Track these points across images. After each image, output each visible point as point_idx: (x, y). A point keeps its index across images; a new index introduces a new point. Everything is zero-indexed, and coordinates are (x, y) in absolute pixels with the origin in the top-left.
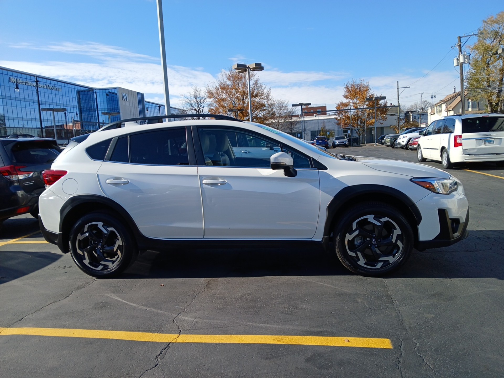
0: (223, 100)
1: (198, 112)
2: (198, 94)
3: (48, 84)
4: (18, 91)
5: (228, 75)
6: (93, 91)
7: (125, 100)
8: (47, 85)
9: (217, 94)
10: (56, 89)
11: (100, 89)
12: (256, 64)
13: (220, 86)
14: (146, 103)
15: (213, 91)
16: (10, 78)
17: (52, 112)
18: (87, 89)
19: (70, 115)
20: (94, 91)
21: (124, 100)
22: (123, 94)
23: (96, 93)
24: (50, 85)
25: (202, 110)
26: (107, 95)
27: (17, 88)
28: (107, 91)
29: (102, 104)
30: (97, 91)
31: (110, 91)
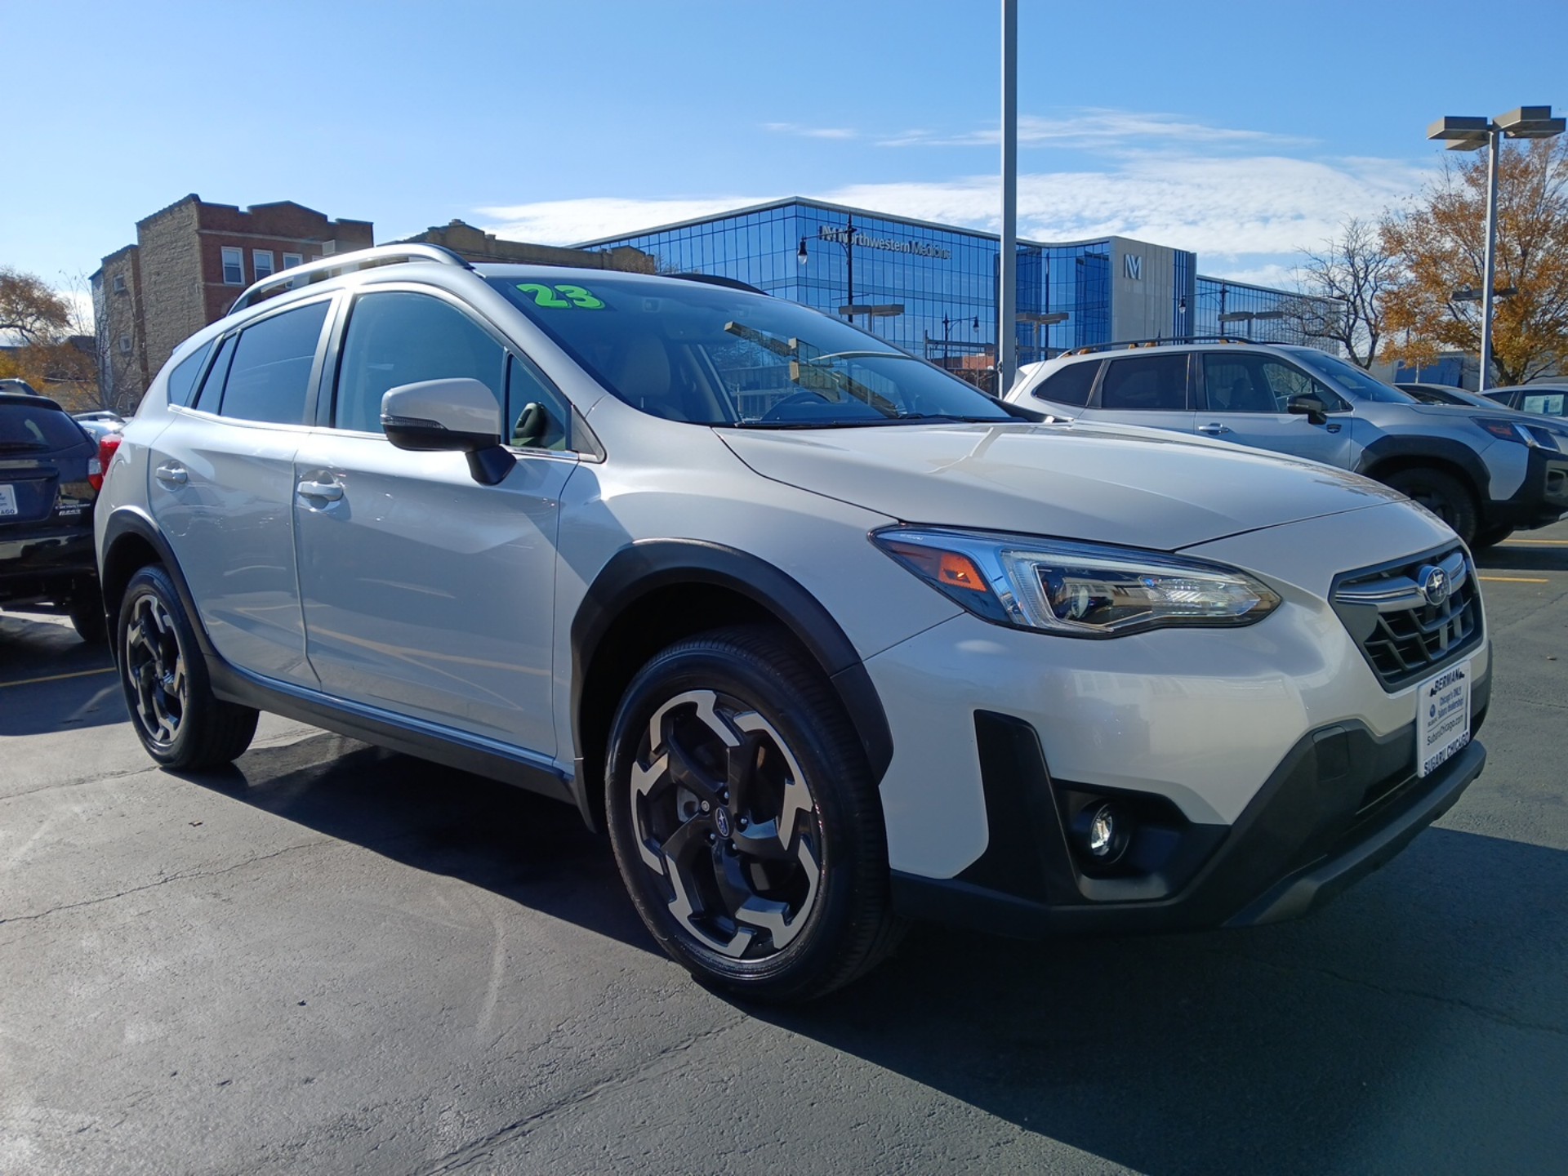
0: (1437, 258)
1: (1353, 303)
2: (1359, 244)
3: (916, 240)
4: (805, 261)
5: (1470, 165)
6: (1040, 253)
7: (1133, 276)
8: (914, 243)
9: (1420, 237)
10: (937, 253)
11: (1059, 247)
12: (1526, 111)
13: (1434, 207)
14: (1199, 281)
15: (1406, 227)
16: (821, 228)
17: (866, 316)
18: (1023, 248)
19: (957, 326)
20: (1044, 253)
21: (1130, 276)
22: (1128, 256)
23: (1048, 258)
24: (920, 244)
25: (1368, 299)
26: (1079, 261)
27: (803, 252)
28: (1080, 253)
29: (1059, 291)
30: (1053, 253)
31: (1089, 249)
